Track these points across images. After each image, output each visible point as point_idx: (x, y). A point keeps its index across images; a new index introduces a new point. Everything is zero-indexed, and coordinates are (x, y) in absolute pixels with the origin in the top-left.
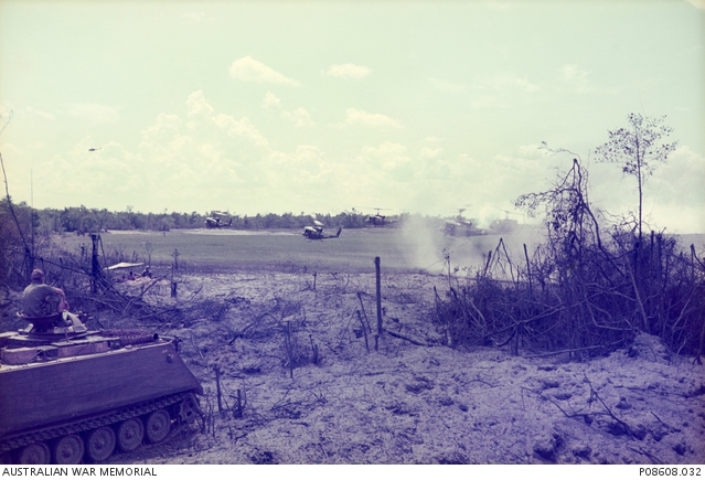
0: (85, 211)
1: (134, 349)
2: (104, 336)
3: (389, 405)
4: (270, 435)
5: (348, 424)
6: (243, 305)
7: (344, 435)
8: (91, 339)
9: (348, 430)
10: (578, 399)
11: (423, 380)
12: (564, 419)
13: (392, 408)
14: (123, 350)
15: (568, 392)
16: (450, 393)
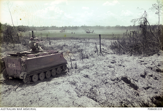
0: (23, 26)
1: (54, 54)
2: (47, 52)
3: (108, 66)
4: (85, 72)
5: (101, 70)
6: (66, 46)
7: (100, 72)
8: (44, 52)
9: (101, 71)
10: (149, 64)
11: (114, 61)
12: (146, 68)
13: (109, 66)
14: (52, 55)
15: (147, 63)
16: (120, 63)
